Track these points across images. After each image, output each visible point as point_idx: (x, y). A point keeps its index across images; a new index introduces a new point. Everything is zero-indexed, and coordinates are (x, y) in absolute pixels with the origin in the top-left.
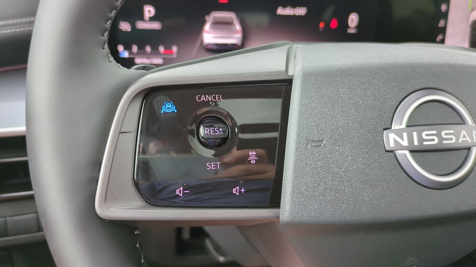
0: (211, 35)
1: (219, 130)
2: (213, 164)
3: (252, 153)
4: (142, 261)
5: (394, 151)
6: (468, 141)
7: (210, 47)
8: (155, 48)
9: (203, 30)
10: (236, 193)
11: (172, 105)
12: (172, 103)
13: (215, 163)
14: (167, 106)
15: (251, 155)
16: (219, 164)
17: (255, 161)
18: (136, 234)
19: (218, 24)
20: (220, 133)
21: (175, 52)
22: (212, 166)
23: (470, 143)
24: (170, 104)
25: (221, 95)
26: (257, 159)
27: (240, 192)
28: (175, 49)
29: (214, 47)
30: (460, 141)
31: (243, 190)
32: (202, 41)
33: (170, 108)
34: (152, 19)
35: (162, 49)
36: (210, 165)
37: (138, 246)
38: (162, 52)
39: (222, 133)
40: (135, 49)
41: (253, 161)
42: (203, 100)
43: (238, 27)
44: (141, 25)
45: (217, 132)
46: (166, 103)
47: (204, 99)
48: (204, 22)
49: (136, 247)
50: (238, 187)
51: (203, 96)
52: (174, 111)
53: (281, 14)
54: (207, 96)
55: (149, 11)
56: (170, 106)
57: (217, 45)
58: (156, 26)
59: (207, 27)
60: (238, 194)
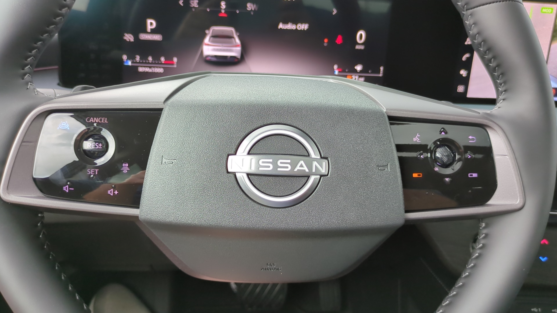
0: (211, 48)
1: (99, 145)
2: (93, 171)
3: (125, 165)
4: (41, 236)
5: (235, 173)
6: (305, 170)
7: (209, 58)
8: (156, 58)
9: (203, 43)
10: (111, 194)
11: (66, 124)
12: (67, 122)
13: (94, 170)
14: (62, 125)
15: (125, 166)
16: (98, 171)
17: (127, 171)
18: (40, 217)
19: (217, 37)
20: (99, 148)
21: (175, 62)
22: (92, 172)
23: (307, 172)
24: (65, 123)
25: (106, 119)
26: (129, 169)
27: (114, 194)
28: (175, 60)
29: (214, 59)
30: (296, 170)
31: (116, 192)
32: (202, 52)
33: (64, 126)
34: (153, 31)
35: (163, 59)
36: (90, 171)
37: (39, 225)
38: (163, 62)
39: (101, 148)
40: (138, 58)
41: (125, 171)
42: (91, 121)
43: (238, 41)
44: (143, 37)
45: (97, 147)
46: (62, 122)
47: (93, 121)
48: (204, 35)
49: (37, 226)
50: (112, 190)
51: (92, 118)
52: (67, 128)
53: (283, 28)
54: (95, 118)
55: (151, 24)
56: (65, 125)
57: (216, 56)
58: (158, 37)
59: (207, 40)
60: (112, 195)
